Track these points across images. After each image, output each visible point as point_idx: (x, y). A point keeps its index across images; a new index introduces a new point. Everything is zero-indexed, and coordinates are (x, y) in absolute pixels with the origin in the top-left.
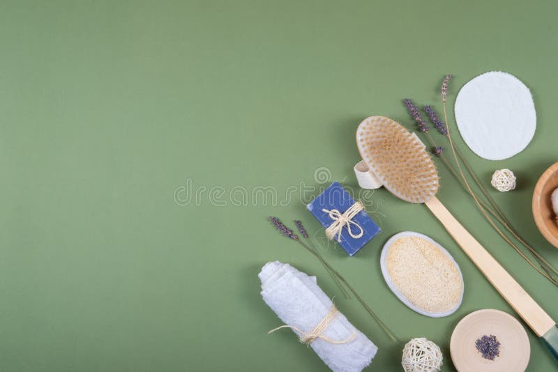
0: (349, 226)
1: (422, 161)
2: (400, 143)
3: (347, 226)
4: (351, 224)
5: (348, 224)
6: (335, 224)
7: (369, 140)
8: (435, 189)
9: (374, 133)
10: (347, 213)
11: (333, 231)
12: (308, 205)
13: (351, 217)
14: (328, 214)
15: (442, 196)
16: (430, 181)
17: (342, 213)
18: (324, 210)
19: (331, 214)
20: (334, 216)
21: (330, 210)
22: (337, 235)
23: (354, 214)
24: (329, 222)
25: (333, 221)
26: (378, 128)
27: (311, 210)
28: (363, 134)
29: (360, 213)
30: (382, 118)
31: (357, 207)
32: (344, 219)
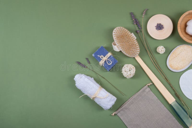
0: (107, 61)
1: (134, 43)
2: (127, 36)
3: (106, 61)
4: (108, 60)
5: (107, 60)
6: (102, 60)
7: (117, 35)
8: (138, 53)
9: (119, 32)
10: (106, 56)
11: (102, 63)
12: (93, 55)
13: (108, 58)
14: (100, 57)
15: (140, 55)
16: (136, 50)
17: (104, 56)
18: (98, 56)
19: (101, 57)
20: (102, 58)
21: (100, 56)
22: (103, 64)
23: (108, 57)
24: (100, 60)
25: (101, 59)
26: (120, 31)
27: (94, 56)
28: (115, 33)
29: (110, 56)
30: (121, 28)
31: (109, 54)
32: (105, 58)
